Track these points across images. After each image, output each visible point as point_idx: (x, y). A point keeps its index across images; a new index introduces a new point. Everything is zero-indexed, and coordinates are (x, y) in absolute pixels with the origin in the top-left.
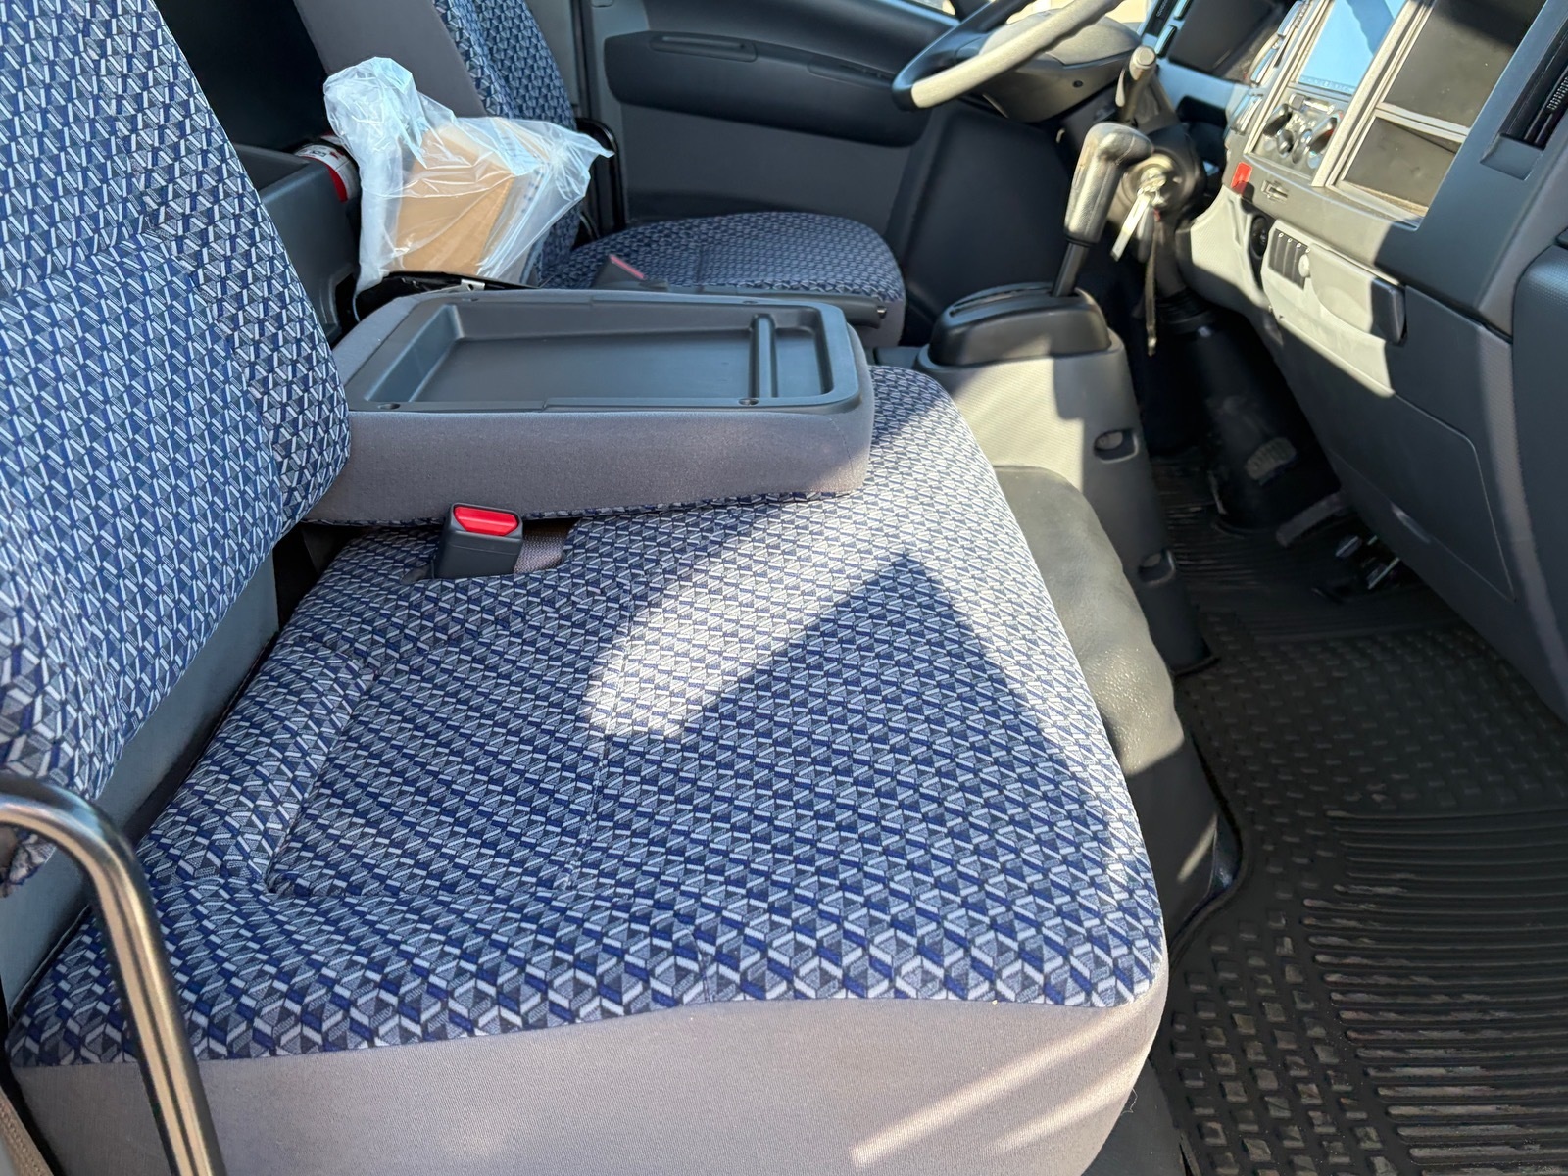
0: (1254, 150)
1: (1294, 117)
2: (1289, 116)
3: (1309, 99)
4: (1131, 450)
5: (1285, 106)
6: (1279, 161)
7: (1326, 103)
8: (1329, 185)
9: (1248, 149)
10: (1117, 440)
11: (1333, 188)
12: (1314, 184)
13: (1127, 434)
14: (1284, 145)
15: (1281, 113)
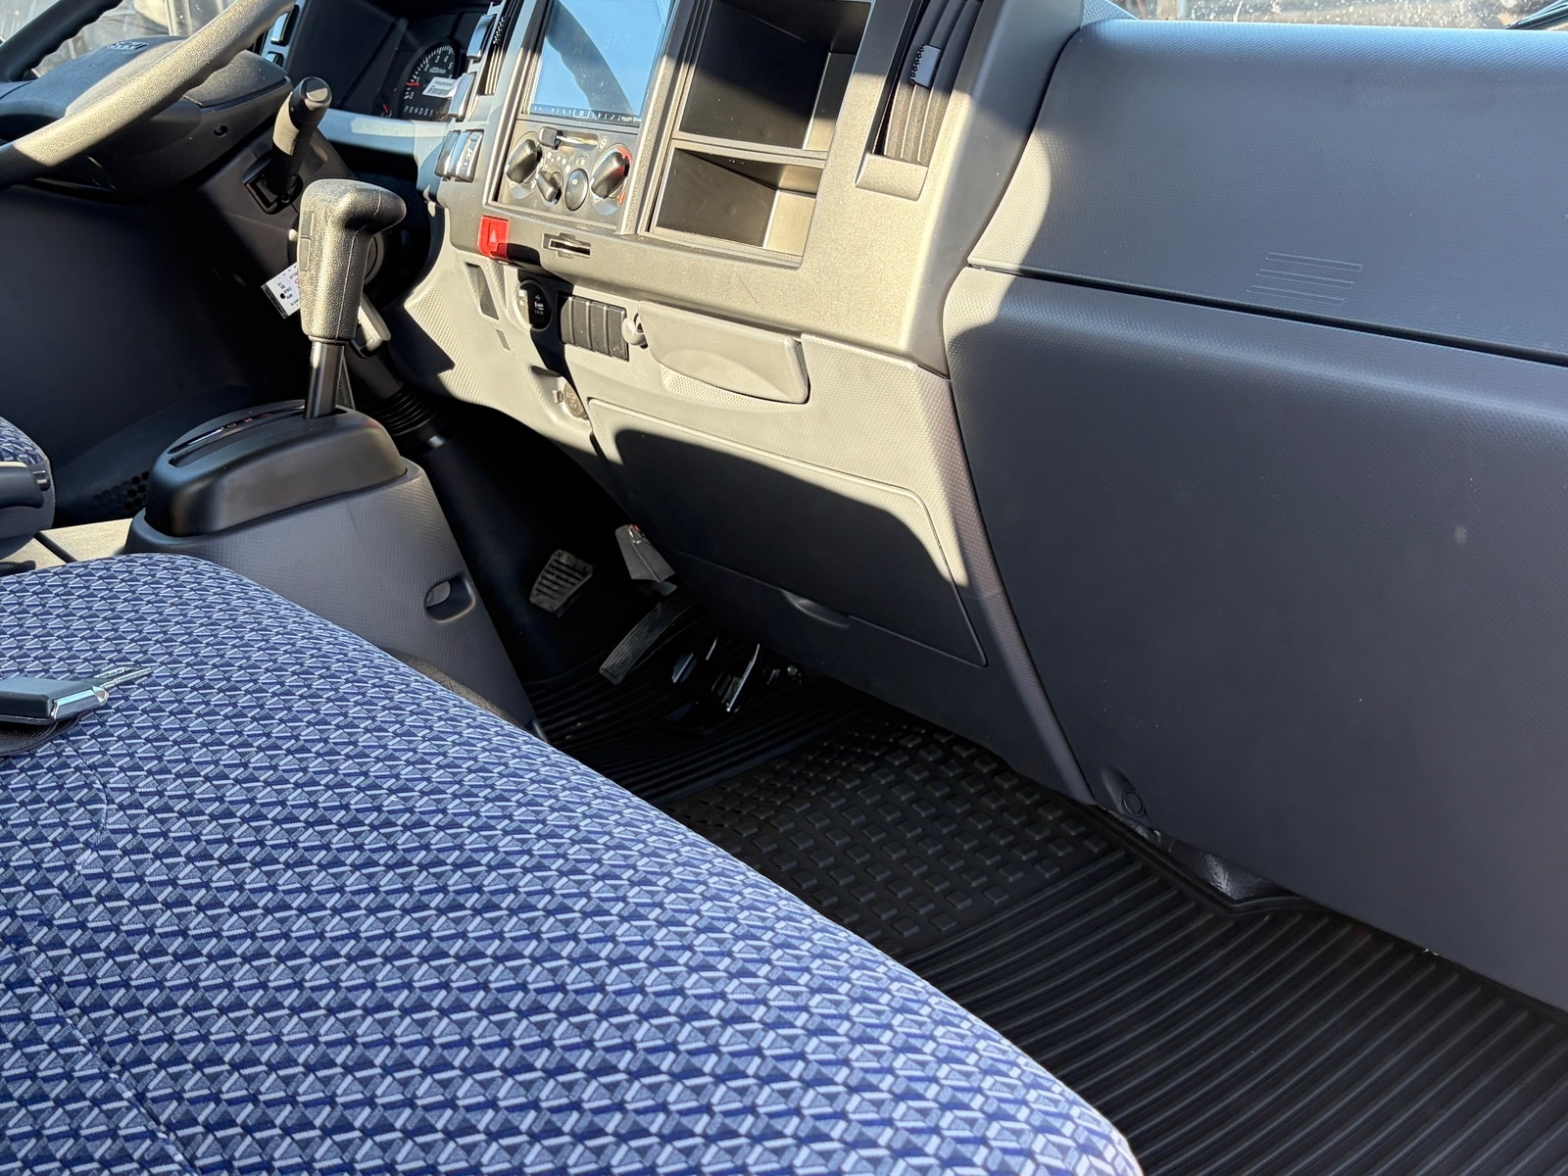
0: (496, 198)
1: (548, 153)
2: (540, 155)
3: (560, 133)
4: (468, 602)
5: (531, 144)
6: (548, 210)
7: (594, 137)
8: (642, 231)
9: (487, 195)
10: (444, 593)
11: (646, 234)
12: (622, 233)
13: (456, 582)
14: (550, 190)
15: (528, 151)
